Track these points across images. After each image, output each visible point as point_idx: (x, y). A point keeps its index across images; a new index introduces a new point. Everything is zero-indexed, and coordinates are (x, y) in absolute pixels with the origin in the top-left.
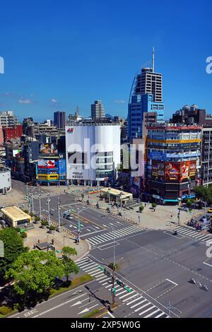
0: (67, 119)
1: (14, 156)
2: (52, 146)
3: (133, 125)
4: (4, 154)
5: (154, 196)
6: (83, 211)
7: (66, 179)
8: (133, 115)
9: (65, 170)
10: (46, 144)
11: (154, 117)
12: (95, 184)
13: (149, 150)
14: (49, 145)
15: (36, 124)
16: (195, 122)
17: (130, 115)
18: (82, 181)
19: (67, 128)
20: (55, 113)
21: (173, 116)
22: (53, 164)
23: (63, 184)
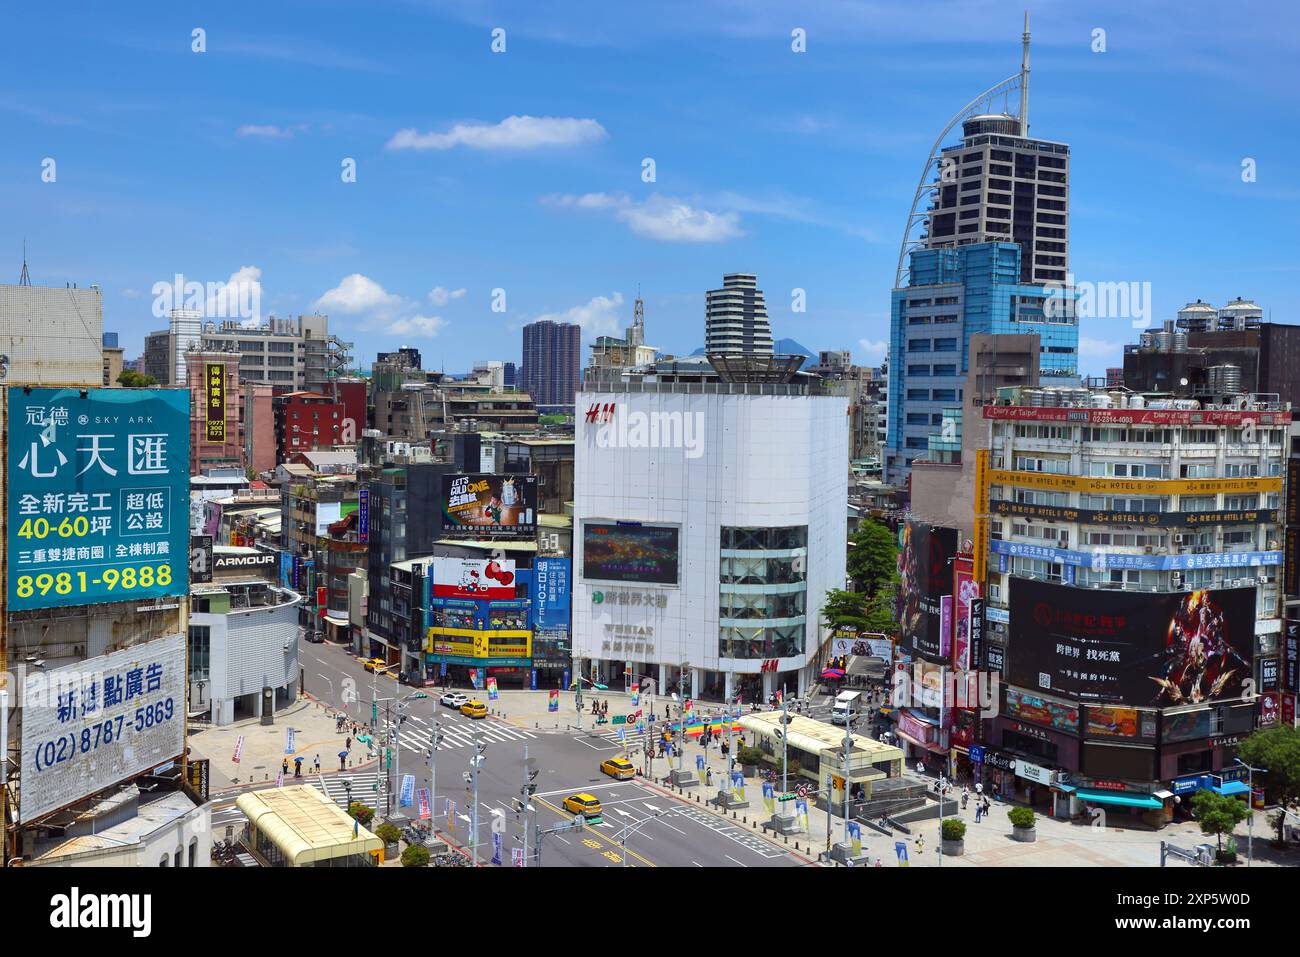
0: (586, 358)
1: (321, 532)
2: (508, 489)
3: (913, 394)
4: (274, 524)
5: (1021, 768)
6: (648, 827)
7: (568, 659)
8: (915, 345)
9: (564, 612)
10: (475, 479)
11: (1026, 357)
12: (713, 687)
13: (997, 526)
14: (495, 483)
15: (435, 379)
16: (1245, 388)
17: (905, 345)
18: (650, 670)
19: (583, 402)
20: (526, 330)
21: (1129, 358)
22: (505, 577)
23: (550, 681)
